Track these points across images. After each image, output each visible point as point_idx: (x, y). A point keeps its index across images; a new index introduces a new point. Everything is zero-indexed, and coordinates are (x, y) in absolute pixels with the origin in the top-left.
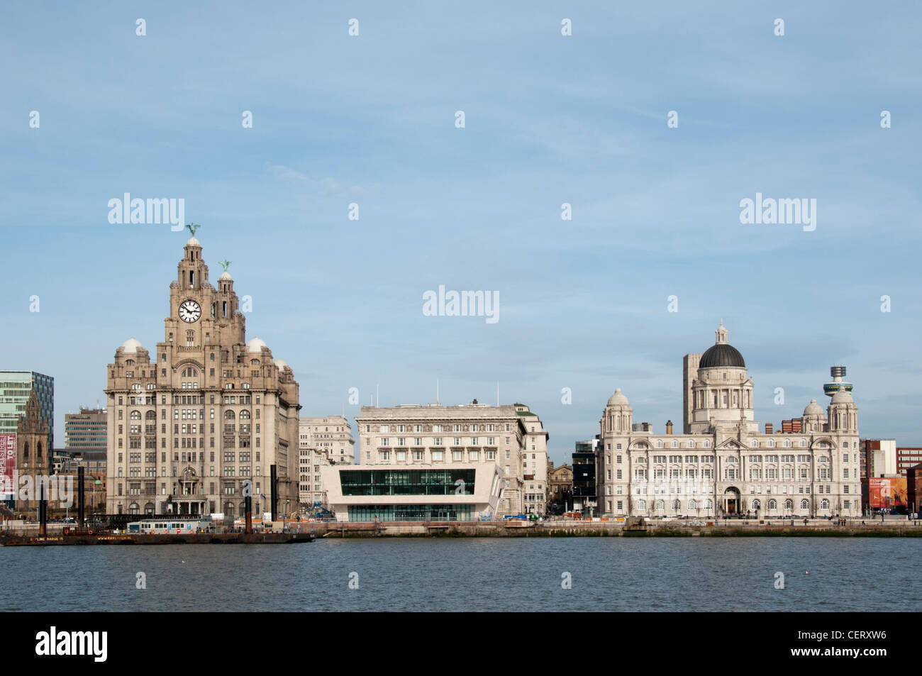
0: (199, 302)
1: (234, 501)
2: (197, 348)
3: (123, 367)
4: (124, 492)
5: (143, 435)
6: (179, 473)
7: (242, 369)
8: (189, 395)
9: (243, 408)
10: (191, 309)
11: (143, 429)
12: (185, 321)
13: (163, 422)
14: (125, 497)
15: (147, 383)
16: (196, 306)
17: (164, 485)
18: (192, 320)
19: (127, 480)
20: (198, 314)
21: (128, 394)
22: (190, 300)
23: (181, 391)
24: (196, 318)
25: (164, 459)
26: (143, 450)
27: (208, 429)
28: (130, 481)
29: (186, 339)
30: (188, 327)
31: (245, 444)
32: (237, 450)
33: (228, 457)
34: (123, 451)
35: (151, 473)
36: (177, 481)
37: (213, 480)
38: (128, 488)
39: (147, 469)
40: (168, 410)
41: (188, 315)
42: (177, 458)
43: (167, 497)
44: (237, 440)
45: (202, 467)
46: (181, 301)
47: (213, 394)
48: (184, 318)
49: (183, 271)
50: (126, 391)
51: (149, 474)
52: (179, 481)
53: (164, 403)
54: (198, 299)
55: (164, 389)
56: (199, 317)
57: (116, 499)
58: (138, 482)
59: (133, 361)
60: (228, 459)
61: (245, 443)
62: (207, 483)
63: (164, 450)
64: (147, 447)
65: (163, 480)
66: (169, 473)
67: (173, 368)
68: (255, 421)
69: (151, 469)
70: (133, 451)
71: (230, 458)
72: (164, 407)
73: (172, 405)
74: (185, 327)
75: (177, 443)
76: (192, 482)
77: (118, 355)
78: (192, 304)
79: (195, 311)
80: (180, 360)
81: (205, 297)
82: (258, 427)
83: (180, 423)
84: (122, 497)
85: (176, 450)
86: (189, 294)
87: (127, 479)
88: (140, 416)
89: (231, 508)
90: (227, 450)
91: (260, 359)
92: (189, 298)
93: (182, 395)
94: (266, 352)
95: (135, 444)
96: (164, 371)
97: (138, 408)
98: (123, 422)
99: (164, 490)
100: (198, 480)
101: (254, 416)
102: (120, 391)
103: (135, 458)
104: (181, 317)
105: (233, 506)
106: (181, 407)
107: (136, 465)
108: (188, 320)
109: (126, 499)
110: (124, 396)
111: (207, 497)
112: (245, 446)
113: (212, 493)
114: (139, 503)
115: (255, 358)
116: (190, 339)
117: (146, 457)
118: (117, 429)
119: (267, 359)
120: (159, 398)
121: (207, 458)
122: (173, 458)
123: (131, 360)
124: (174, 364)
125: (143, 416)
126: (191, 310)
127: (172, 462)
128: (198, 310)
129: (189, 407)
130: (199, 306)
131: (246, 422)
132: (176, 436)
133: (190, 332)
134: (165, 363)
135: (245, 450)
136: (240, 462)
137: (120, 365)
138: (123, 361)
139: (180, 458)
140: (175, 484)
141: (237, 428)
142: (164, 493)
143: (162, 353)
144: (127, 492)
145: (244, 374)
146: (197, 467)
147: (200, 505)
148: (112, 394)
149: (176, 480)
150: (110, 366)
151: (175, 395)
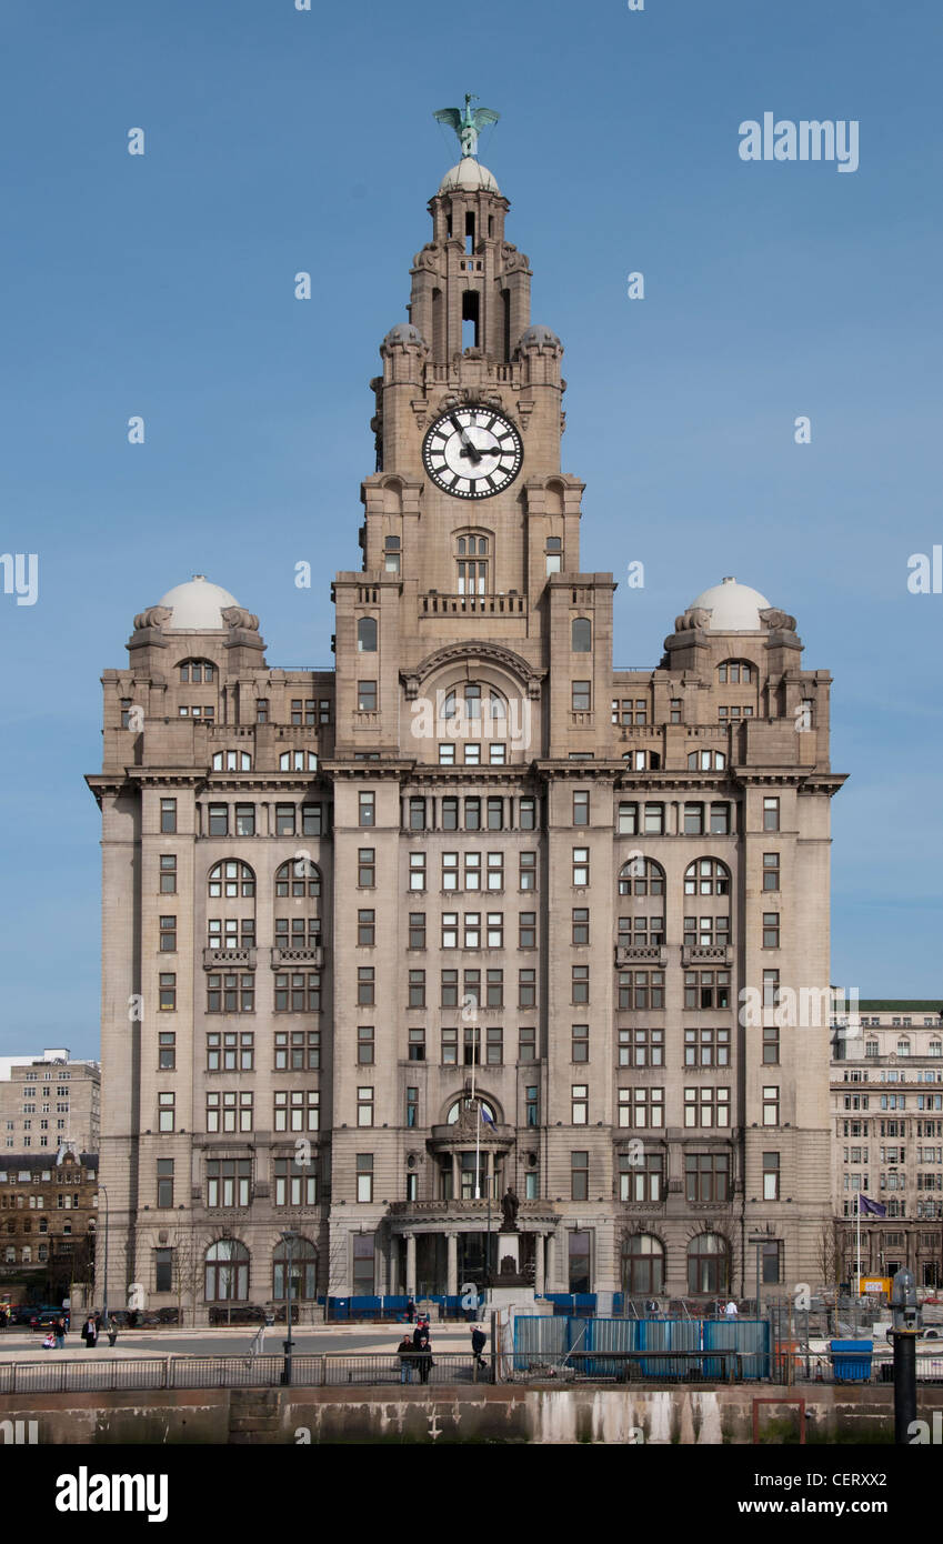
0: (513, 412)
1: (666, 1229)
2: (500, 605)
3: (166, 688)
4: (181, 1195)
5: (263, 961)
6: (428, 1118)
7: (688, 693)
8: (473, 791)
9: (700, 849)
10: (481, 441)
11: (265, 935)
12: (449, 490)
13: (365, 898)
14: (184, 1216)
15: (281, 746)
16: (499, 429)
17: (366, 1161)
18: (482, 486)
19: (194, 1146)
20: (509, 462)
21: (198, 792)
22: (473, 405)
23: (437, 776)
24: (499, 478)
25: (366, 1058)
26: (264, 1022)
27: (561, 932)
28: (205, 1147)
29: (454, 567)
30: (464, 514)
31: (711, 998)
32: (676, 1018)
33: (639, 1052)
34: (182, 1022)
35: (297, 1115)
36: (421, 1147)
37: (585, 1141)
38: (199, 1178)
39: (281, 1099)
40: (389, 852)
41: (462, 466)
42: (418, 1052)
43: (382, 1211)
44: (675, 980)
45: (537, 1087)
46: (432, 409)
47: (587, 784)
48: (447, 477)
49: (436, 292)
50: (192, 774)
51: (289, 1121)
52: (431, 1145)
53: (367, 824)
54: (510, 400)
55: (373, 766)
56: (513, 475)
57: (148, 1225)
58: (241, 1154)
59: (212, 666)
60: (631, 1057)
61: (707, 994)
62: (557, 1153)
63: (367, 1016)
64: (279, 1010)
65: (365, 1142)
66: (389, 1110)
67: (403, 680)
68: (758, 904)
69: (297, 1099)
70: (216, 1023)
71: (640, 1055)
72: (367, 840)
73: (403, 832)
74: (450, 515)
75: (417, 987)
76: (495, 1147)
77: (144, 639)
78: (483, 420)
79: (494, 452)
80: (432, 648)
81: (538, 394)
82: (772, 928)
83: (432, 907)
84: (171, 1216)
85: (416, 1019)
86: (473, 377)
87: (199, 1143)
88: (252, 882)
89: (651, 1257)
90: (629, 1020)
91: (761, 659)
92: (473, 395)
93: (442, 791)
94: (780, 631)
95: (228, 991)
96: (368, 689)
97: (242, 850)
98: (181, 904)
99: (364, 1182)
100: (511, 1142)
101: (754, 882)
102: (168, 775)
103: (228, 1051)
104: (432, 475)
105: (657, 1250)
106: (434, 844)
107: (233, 1082)
108: (463, 486)
109: (194, 1224)
110: (185, 798)
111: (558, 1209)
112: (706, 1003)
113: (581, 1194)
114: (248, 1240)
115: (738, 655)
116: (471, 565)
117: (278, 1049)
118: (151, 931)
119: (789, 656)
120: (346, 800)
121: (560, 1051)
122: (404, 1053)
123: (198, 661)
124: (412, 663)
125: (265, 882)
126: (479, 446)
127: (402, 1065)
128: (508, 445)
129: (473, 842)
130: (514, 431)
131: (714, 905)
132: (416, 960)
133: (475, 534)
134: (372, 656)
135: (709, 1019)
136: (686, 1068)
137: (156, 679)
138: (164, 663)
139: (433, 1051)
140: (411, 1159)
141: (675, 934)
142: (364, 1195)
143: (361, 614)
144: (196, 1195)
145: (695, 716)
146: (507, 1089)
147: (540, 1241)
148: (129, 792)
149: (418, 1143)
150: (111, 680)
151: (409, 792)
